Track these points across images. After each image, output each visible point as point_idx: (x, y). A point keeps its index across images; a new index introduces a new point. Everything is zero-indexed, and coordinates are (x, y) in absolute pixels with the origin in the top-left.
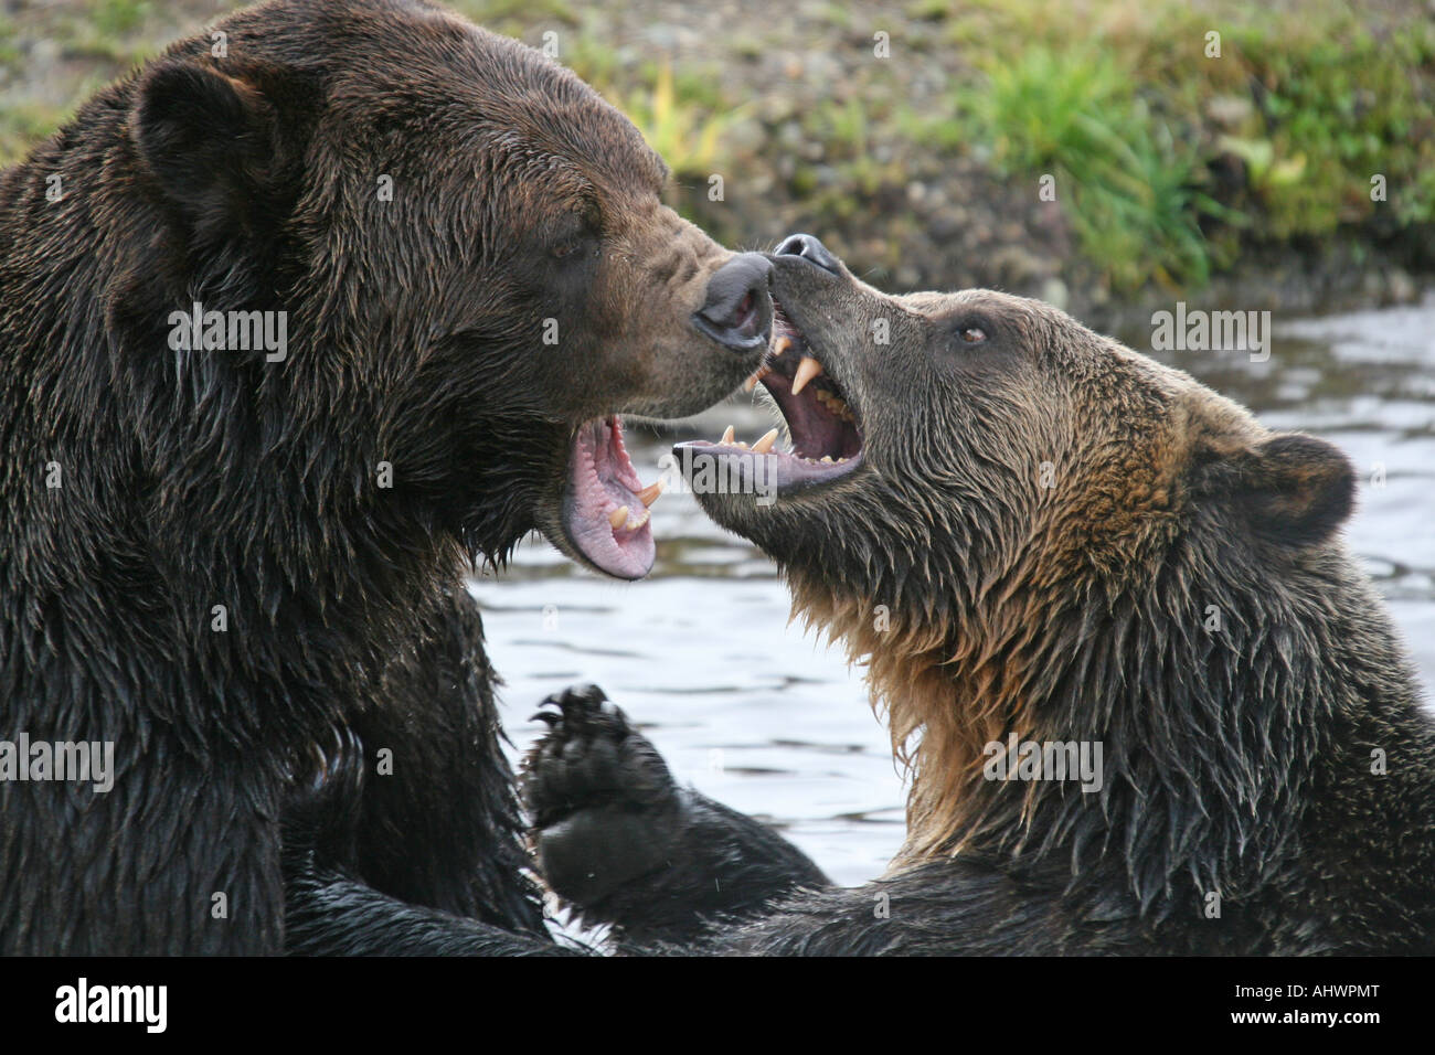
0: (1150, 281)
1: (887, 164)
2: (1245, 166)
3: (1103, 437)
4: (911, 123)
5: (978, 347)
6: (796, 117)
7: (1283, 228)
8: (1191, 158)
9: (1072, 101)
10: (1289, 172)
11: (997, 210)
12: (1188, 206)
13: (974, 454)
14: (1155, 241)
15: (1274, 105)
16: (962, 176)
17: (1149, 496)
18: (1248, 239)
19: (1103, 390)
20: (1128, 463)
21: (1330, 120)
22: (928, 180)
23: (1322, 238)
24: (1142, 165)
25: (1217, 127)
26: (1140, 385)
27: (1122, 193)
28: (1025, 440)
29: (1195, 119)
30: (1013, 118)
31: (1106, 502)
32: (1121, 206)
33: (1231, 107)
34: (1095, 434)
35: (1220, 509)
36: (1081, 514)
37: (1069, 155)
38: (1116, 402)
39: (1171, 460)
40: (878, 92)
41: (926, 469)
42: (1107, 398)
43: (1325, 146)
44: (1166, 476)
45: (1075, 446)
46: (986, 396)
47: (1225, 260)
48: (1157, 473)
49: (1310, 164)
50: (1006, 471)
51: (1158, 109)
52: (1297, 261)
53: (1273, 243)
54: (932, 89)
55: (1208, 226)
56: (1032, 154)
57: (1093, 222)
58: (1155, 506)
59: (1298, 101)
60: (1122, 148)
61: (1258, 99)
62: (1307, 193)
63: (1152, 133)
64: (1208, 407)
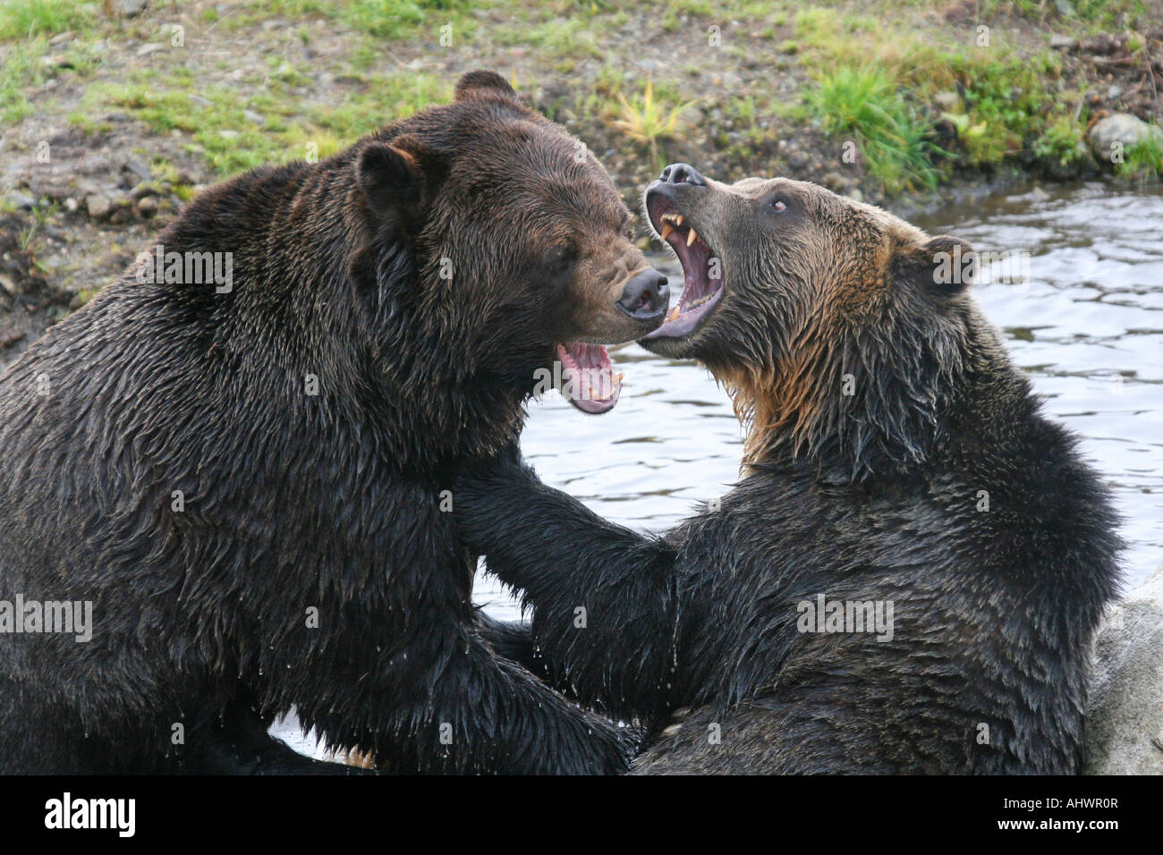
0: (906, 189)
1: (767, 129)
2: (955, 127)
3: (848, 256)
4: (779, 108)
5: (781, 213)
6: (719, 106)
7: (975, 160)
8: (926, 125)
9: (863, 95)
10: (978, 131)
11: (824, 153)
12: (925, 149)
13: (782, 272)
14: (907, 167)
15: (969, 95)
16: (806, 135)
17: (874, 283)
18: (957, 166)
19: (848, 229)
20: (863, 269)
21: (998, 103)
22: (789, 138)
23: (996, 164)
24: (901, 128)
25: (940, 107)
26: (868, 225)
27: (890, 142)
28: (808, 262)
29: (929, 103)
30: (833, 104)
31: (852, 290)
32: (890, 150)
33: (947, 97)
34: (844, 255)
35: (910, 282)
36: (840, 296)
37: (861, 123)
38: (855, 235)
39: (883, 263)
40: (761, 92)
41: (758, 284)
42: (851, 233)
43: (997, 116)
44: (881, 271)
45: (834, 263)
46: (787, 240)
47: (945, 178)
48: (877, 271)
49: (988, 124)
50: (799, 279)
51: (908, 98)
52: (984, 177)
53: (970, 167)
54: (790, 90)
55: (936, 159)
56: (843, 123)
57: (875, 159)
58: (877, 287)
59: (982, 93)
60: (890, 119)
61: (961, 93)
62: (987, 140)
63: (906, 111)
64: (899, 231)
